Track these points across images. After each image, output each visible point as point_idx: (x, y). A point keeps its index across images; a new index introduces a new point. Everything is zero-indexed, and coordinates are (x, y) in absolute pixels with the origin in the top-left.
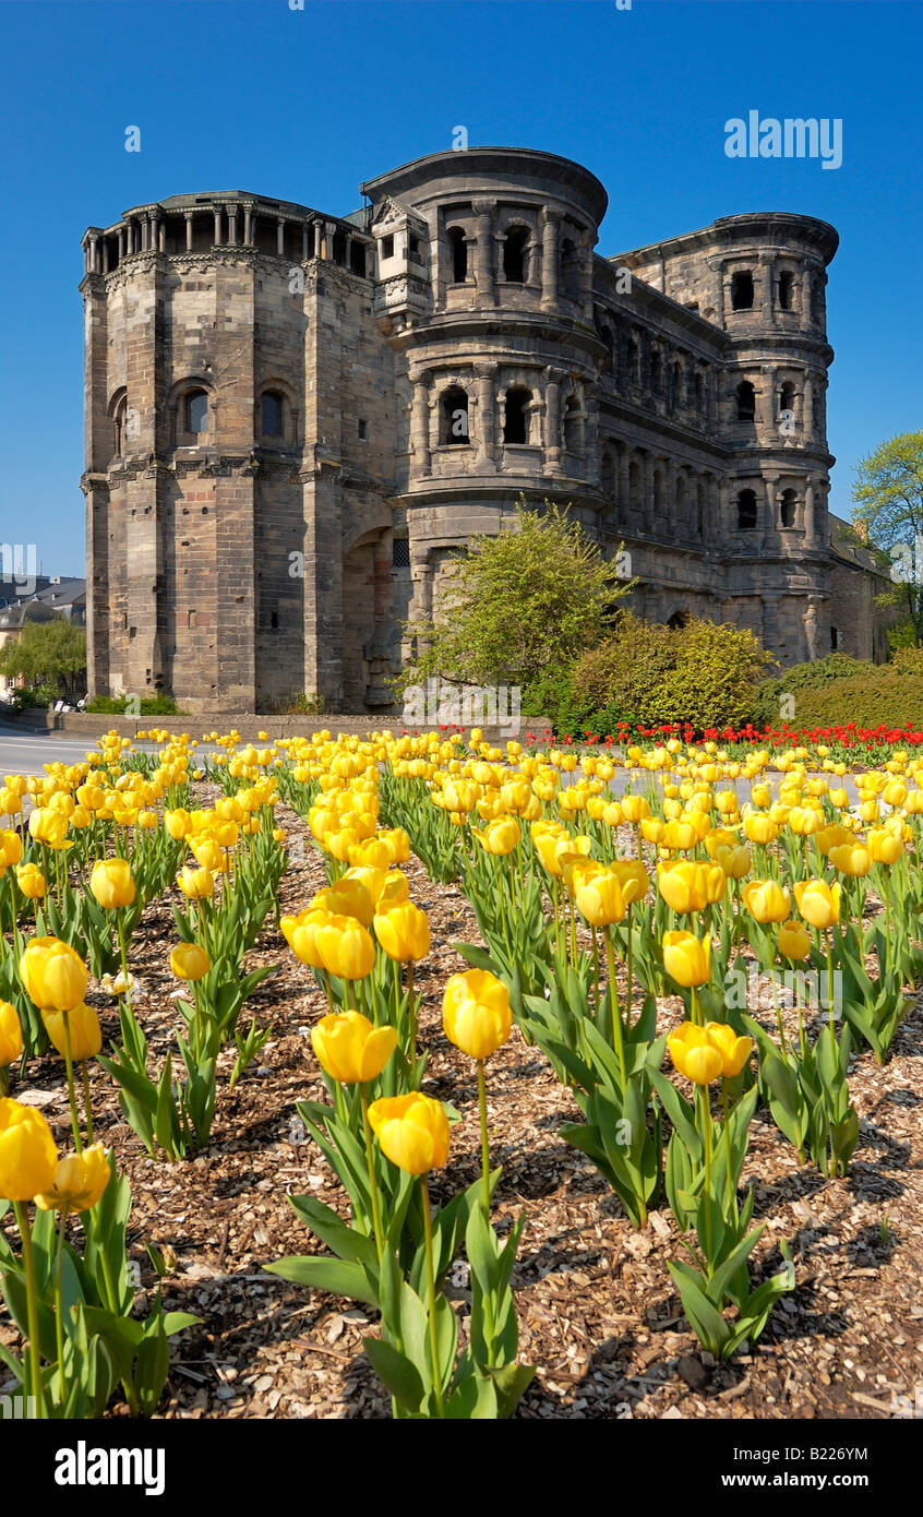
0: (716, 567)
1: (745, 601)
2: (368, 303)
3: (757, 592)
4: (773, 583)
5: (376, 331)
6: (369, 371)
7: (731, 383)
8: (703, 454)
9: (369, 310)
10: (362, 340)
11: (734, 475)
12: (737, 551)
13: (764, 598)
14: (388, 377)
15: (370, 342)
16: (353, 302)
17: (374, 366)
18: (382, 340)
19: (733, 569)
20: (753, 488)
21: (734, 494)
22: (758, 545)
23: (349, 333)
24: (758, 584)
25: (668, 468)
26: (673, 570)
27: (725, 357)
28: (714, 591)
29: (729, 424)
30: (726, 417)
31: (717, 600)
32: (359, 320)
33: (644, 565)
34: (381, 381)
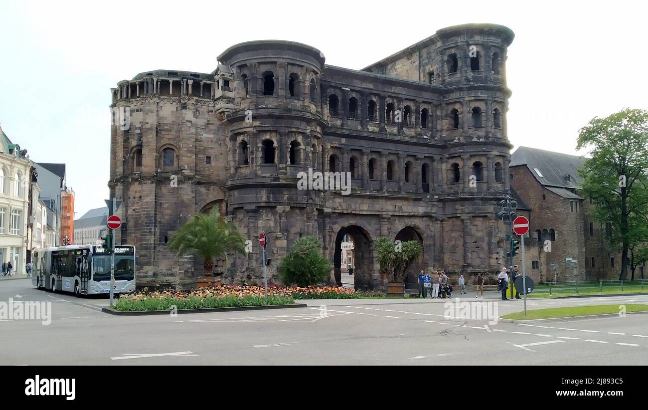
0: (436, 203)
1: (454, 219)
2: (211, 109)
3: (458, 215)
4: (467, 211)
5: (216, 119)
6: (212, 136)
7: (447, 111)
8: (426, 148)
9: (212, 111)
10: (208, 124)
11: (447, 156)
12: (449, 195)
13: (461, 218)
14: (222, 137)
15: (212, 124)
16: (204, 109)
17: (214, 134)
18: (219, 123)
19: (447, 204)
20: (457, 162)
21: (449, 166)
22: (459, 191)
23: (201, 122)
24: (459, 211)
25: (399, 158)
26: (400, 208)
27: (444, 98)
28: (433, 215)
29: (447, 131)
30: (445, 128)
31: (437, 220)
32: (207, 116)
33: (378, 206)
34: (218, 140)
